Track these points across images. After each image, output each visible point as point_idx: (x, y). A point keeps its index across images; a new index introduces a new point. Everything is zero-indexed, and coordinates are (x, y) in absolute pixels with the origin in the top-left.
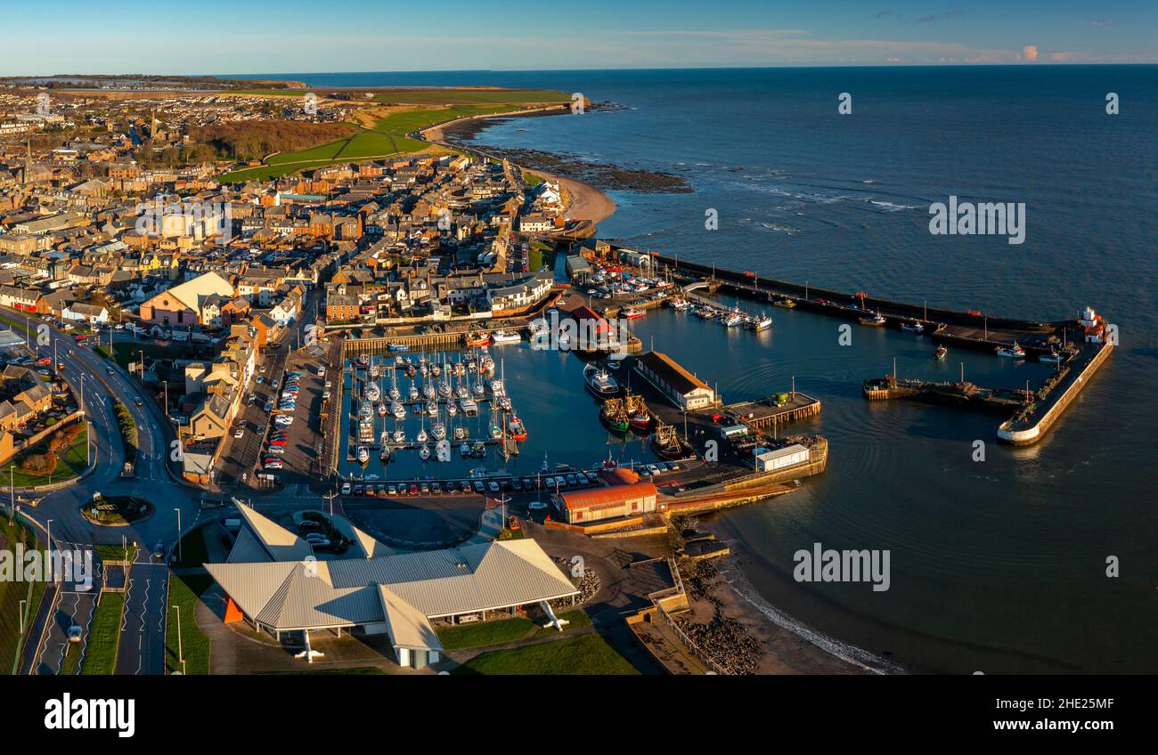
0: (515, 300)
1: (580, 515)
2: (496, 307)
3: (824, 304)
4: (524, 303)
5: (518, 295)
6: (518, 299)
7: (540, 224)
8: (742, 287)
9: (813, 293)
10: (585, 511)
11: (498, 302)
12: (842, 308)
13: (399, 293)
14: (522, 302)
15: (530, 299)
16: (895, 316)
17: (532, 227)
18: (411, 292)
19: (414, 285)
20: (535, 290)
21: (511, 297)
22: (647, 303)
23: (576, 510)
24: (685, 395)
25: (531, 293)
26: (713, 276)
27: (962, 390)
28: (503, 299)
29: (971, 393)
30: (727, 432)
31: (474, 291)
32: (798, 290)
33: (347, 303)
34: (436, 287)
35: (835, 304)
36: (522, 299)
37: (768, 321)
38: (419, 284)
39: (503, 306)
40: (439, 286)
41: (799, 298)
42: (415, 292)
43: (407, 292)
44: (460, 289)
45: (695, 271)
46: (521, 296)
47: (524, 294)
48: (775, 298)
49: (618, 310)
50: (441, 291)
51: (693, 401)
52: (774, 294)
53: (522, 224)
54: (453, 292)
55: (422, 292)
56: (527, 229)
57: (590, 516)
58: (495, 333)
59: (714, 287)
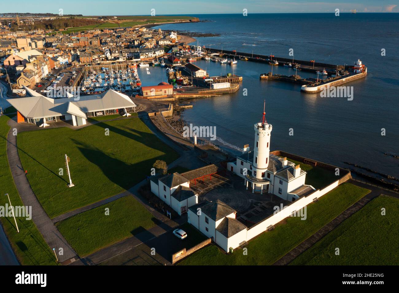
1: (147, 94)
3: (258, 59)
6: (150, 55)
7: (166, 41)
8: (231, 55)
9: (255, 55)
10: (149, 92)
11: (143, 55)
12: (264, 60)
14: (151, 56)
15: (154, 55)
16: (282, 62)
17: (163, 43)
18: (112, 54)
19: (114, 52)
21: (147, 53)
22: (196, 58)
23: (145, 91)
24: (196, 72)
25: (154, 53)
26: (222, 52)
27: (295, 77)
28: (144, 54)
29: (298, 79)
30: (206, 80)
31: (135, 54)
32: (250, 55)
33: (87, 57)
34: (121, 52)
35: (262, 59)
36: (151, 55)
37: (235, 62)
38: (115, 51)
39: (144, 56)
40: (123, 51)
41: (249, 57)
42: (114, 54)
43: (111, 54)
44: (130, 53)
45: (216, 51)
46: (151, 54)
47: (152, 53)
48: (242, 58)
49: (186, 59)
50: (123, 53)
51: (198, 74)
52: (241, 56)
53: (159, 41)
54: (128, 54)
55: (117, 55)
56: (161, 43)
57: (150, 94)
58: (140, 64)
59: (222, 55)
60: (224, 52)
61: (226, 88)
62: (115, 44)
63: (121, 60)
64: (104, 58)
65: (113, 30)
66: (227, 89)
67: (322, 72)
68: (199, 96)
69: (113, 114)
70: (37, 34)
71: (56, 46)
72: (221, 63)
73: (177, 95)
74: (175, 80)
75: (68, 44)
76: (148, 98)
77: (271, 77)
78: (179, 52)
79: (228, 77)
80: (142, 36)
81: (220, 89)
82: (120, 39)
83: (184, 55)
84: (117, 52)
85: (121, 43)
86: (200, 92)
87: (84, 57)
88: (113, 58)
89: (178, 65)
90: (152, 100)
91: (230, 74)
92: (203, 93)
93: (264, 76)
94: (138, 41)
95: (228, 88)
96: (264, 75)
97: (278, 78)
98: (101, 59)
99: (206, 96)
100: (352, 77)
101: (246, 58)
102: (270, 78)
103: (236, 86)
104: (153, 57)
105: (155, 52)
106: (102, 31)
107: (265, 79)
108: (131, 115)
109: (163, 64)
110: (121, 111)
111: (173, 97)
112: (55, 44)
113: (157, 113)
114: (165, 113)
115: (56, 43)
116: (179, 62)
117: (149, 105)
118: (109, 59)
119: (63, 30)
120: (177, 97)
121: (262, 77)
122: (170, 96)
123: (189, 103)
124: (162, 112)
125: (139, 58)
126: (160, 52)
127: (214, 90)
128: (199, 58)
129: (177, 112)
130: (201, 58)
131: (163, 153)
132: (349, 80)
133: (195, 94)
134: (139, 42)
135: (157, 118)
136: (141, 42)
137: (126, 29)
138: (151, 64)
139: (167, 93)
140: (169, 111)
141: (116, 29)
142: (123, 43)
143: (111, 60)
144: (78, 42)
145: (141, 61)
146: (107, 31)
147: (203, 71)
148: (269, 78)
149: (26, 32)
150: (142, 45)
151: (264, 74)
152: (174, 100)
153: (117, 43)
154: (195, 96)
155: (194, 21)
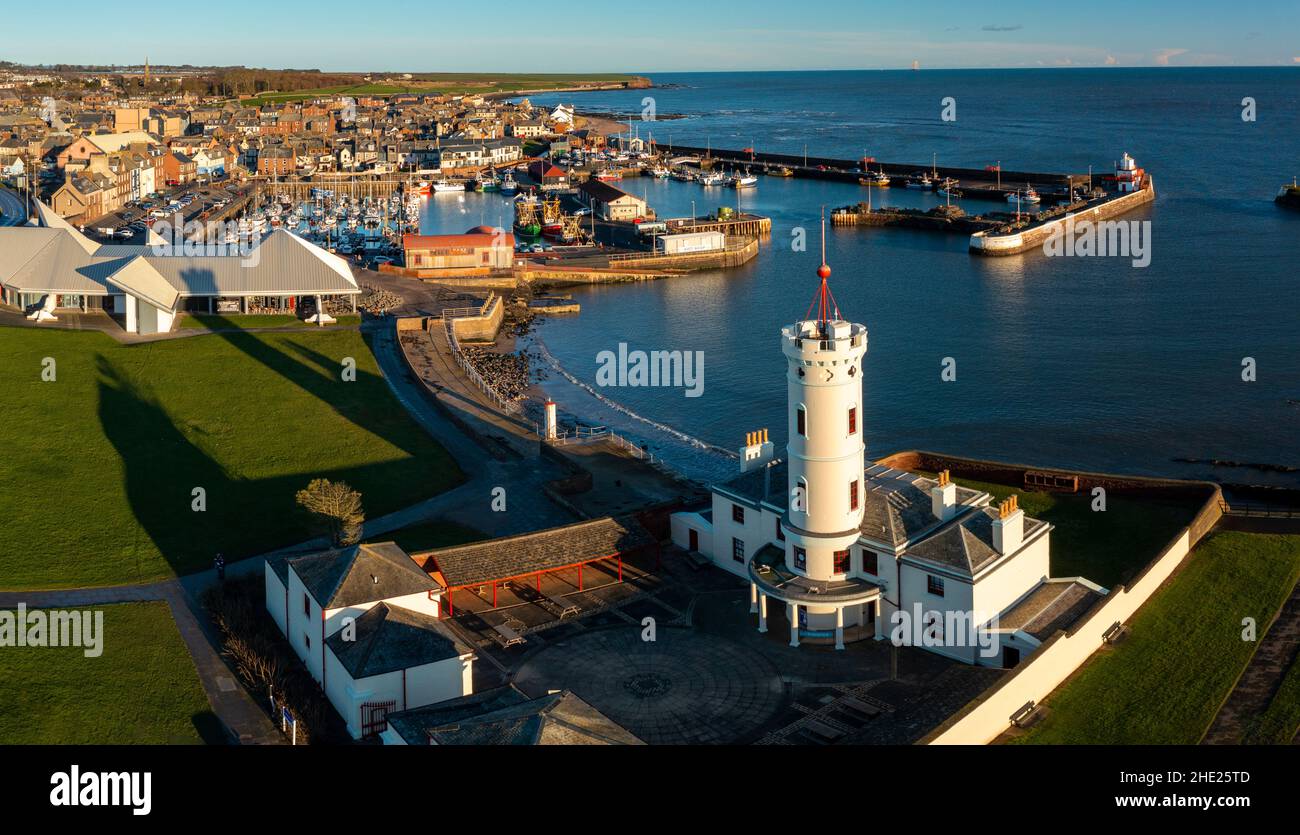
0: (469, 159)
1: (418, 260)
2: (445, 164)
3: (824, 170)
4: (480, 164)
5: (473, 153)
6: (472, 158)
7: (535, 128)
8: (738, 162)
9: (812, 162)
10: (425, 255)
11: (450, 158)
12: (843, 171)
13: (343, 153)
14: (477, 162)
15: (487, 160)
16: (901, 176)
17: (527, 131)
18: (357, 154)
19: (362, 147)
20: (494, 152)
21: (463, 154)
22: (623, 170)
24: (610, 204)
25: (488, 154)
26: (708, 154)
27: (945, 212)
28: (454, 155)
29: (956, 216)
30: (641, 227)
31: (430, 155)
32: (799, 161)
33: (280, 156)
34: (385, 148)
35: (836, 169)
36: (477, 158)
37: (750, 180)
38: (367, 146)
39: (453, 163)
41: (797, 167)
42: (361, 155)
43: (353, 153)
44: (414, 151)
45: (689, 152)
46: (476, 155)
47: (480, 153)
48: (771, 169)
49: (588, 173)
50: (390, 153)
51: (620, 209)
52: (770, 165)
53: (515, 128)
54: (406, 156)
55: (370, 156)
56: (521, 132)
57: (431, 262)
58: (436, 183)
59: (707, 163)
60: (714, 153)
61: (712, 252)
62: (378, 132)
63: (379, 170)
64: (329, 165)
65: (386, 99)
66: (713, 256)
68: (609, 276)
69: (272, 312)
70: (179, 105)
71: (210, 132)
72: (704, 185)
73: (529, 270)
74: (537, 228)
75: (245, 129)
76: (422, 274)
77: (867, 216)
78: (569, 155)
79: (720, 220)
80: (468, 116)
81: (688, 254)
82: (395, 120)
83: (584, 161)
84: (371, 147)
85: (395, 129)
86: (616, 262)
87: (270, 158)
88: (357, 164)
89: (560, 186)
90: (435, 281)
91: (727, 211)
92: (622, 268)
93: (843, 215)
94: (447, 124)
95: (717, 251)
96: (843, 212)
98: (321, 166)
99: (635, 276)
101: (785, 170)
102: (866, 220)
103: (746, 245)
104: (483, 165)
105: (488, 149)
107: (849, 225)
108: (335, 320)
109: (511, 185)
110: (307, 305)
111: (509, 276)
112: (211, 127)
113: (429, 322)
114: (464, 326)
115: (215, 124)
116: (562, 179)
117: (419, 295)
118: (345, 166)
119: (250, 97)
120: (529, 276)
121: (838, 217)
122: (502, 272)
123: (569, 297)
124: (455, 320)
125: (437, 167)
126: (507, 152)
127: (666, 256)
128: (632, 170)
129: (514, 324)
130: (640, 170)
133: (596, 268)
134: (451, 127)
135: (428, 339)
136: (456, 126)
137: (423, 97)
138: (471, 186)
139: (492, 262)
140: (479, 319)
141: (396, 97)
142: (400, 129)
143: (349, 169)
144: (274, 123)
145: (440, 177)
146: (369, 103)
147: (635, 201)
148: (860, 219)
149: (154, 100)
151: (844, 209)
152: (514, 286)
153: (384, 129)
154: (594, 276)
155: (635, 85)
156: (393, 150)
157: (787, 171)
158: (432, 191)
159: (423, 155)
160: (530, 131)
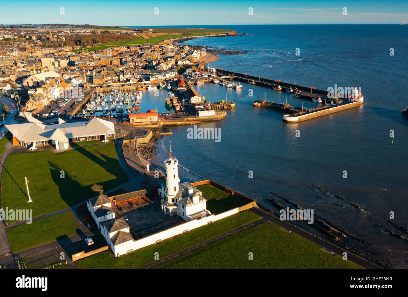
0: (159, 77)
1: (133, 120)
2: (151, 79)
3: (264, 83)
5: (160, 76)
7: (185, 61)
8: (241, 78)
9: (262, 80)
12: (269, 84)
13: (120, 76)
14: (161, 78)
15: (165, 78)
16: (286, 87)
18: (125, 76)
19: (126, 74)
20: (167, 74)
21: (157, 76)
22: (205, 81)
23: (132, 118)
24: (191, 98)
25: (165, 76)
26: (233, 75)
27: (284, 105)
28: (154, 76)
31: (147, 76)
33: (100, 78)
34: (134, 74)
35: (268, 83)
36: (161, 77)
37: (241, 86)
39: (154, 79)
40: (135, 73)
41: (257, 81)
42: (126, 76)
43: (124, 76)
44: (142, 75)
45: (226, 73)
46: (161, 76)
47: (162, 76)
48: (249, 82)
49: (194, 82)
50: (135, 75)
51: (193, 100)
52: (250, 80)
53: (178, 61)
54: (140, 76)
55: (129, 76)
56: (180, 63)
57: (136, 120)
58: (148, 86)
59: (232, 78)
60: (235, 74)
61: (211, 116)
62: (134, 64)
63: (131, 82)
65: (139, 46)
67: (317, 99)
68: (183, 123)
69: (94, 139)
70: (65, 51)
71: (77, 65)
72: (227, 87)
73: (162, 122)
74: (171, 106)
75: (89, 63)
76: (134, 124)
77: (263, 104)
78: (190, 75)
79: (221, 104)
80: (165, 55)
81: (205, 116)
82: (140, 59)
83: (194, 77)
84: (129, 74)
85: (139, 63)
86: (185, 119)
87: (97, 79)
88: (125, 79)
89: (183, 88)
90: (137, 126)
91: (223, 101)
92: (188, 120)
94: (156, 61)
95: (213, 116)
96: (257, 103)
97: (269, 106)
98: (114, 80)
99: (190, 123)
100: (342, 107)
101: (253, 82)
104: (163, 79)
105: (165, 74)
106: (128, 48)
107: (257, 106)
108: (109, 141)
109: (170, 87)
110: (103, 137)
111: (156, 124)
113: (131, 140)
114: (140, 140)
115: (78, 62)
116: (184, 86)
117: (132, 131)
120: (162, 124)
121: (255, 104)
122: (155, 123)
123: (171, 130)
124: (138, 139)
125: (149, 80)
126: (171, 74)
127: (199, 117)
128: (208, 80)
130: (210, 80)
131: (115, 177)
132: (337, 109)
133: (180, 121)
134: (158, 62)
135: (130, 145)
136: (159, 62)
137: (152, 45)
138: (158, 87)
139: (152, 120)
140: (144, 138)
141: (143, 46)
142: (141, 63)
143: (121, 82)
144: (99, 61)
145: (150, 84)
146: (133, 49)
147: (198, 97)
148: (261, 105)
149: (55, 49)
150: (157, 66)
151: (257, 101)
152: (157, 127)
153: (136, 63)
154: (179, 123)
155: (231, 34)
156: (136, 74)
157: (254, 83)
158: (147, 89)
159: (146, 76)
160: (183, 62)
